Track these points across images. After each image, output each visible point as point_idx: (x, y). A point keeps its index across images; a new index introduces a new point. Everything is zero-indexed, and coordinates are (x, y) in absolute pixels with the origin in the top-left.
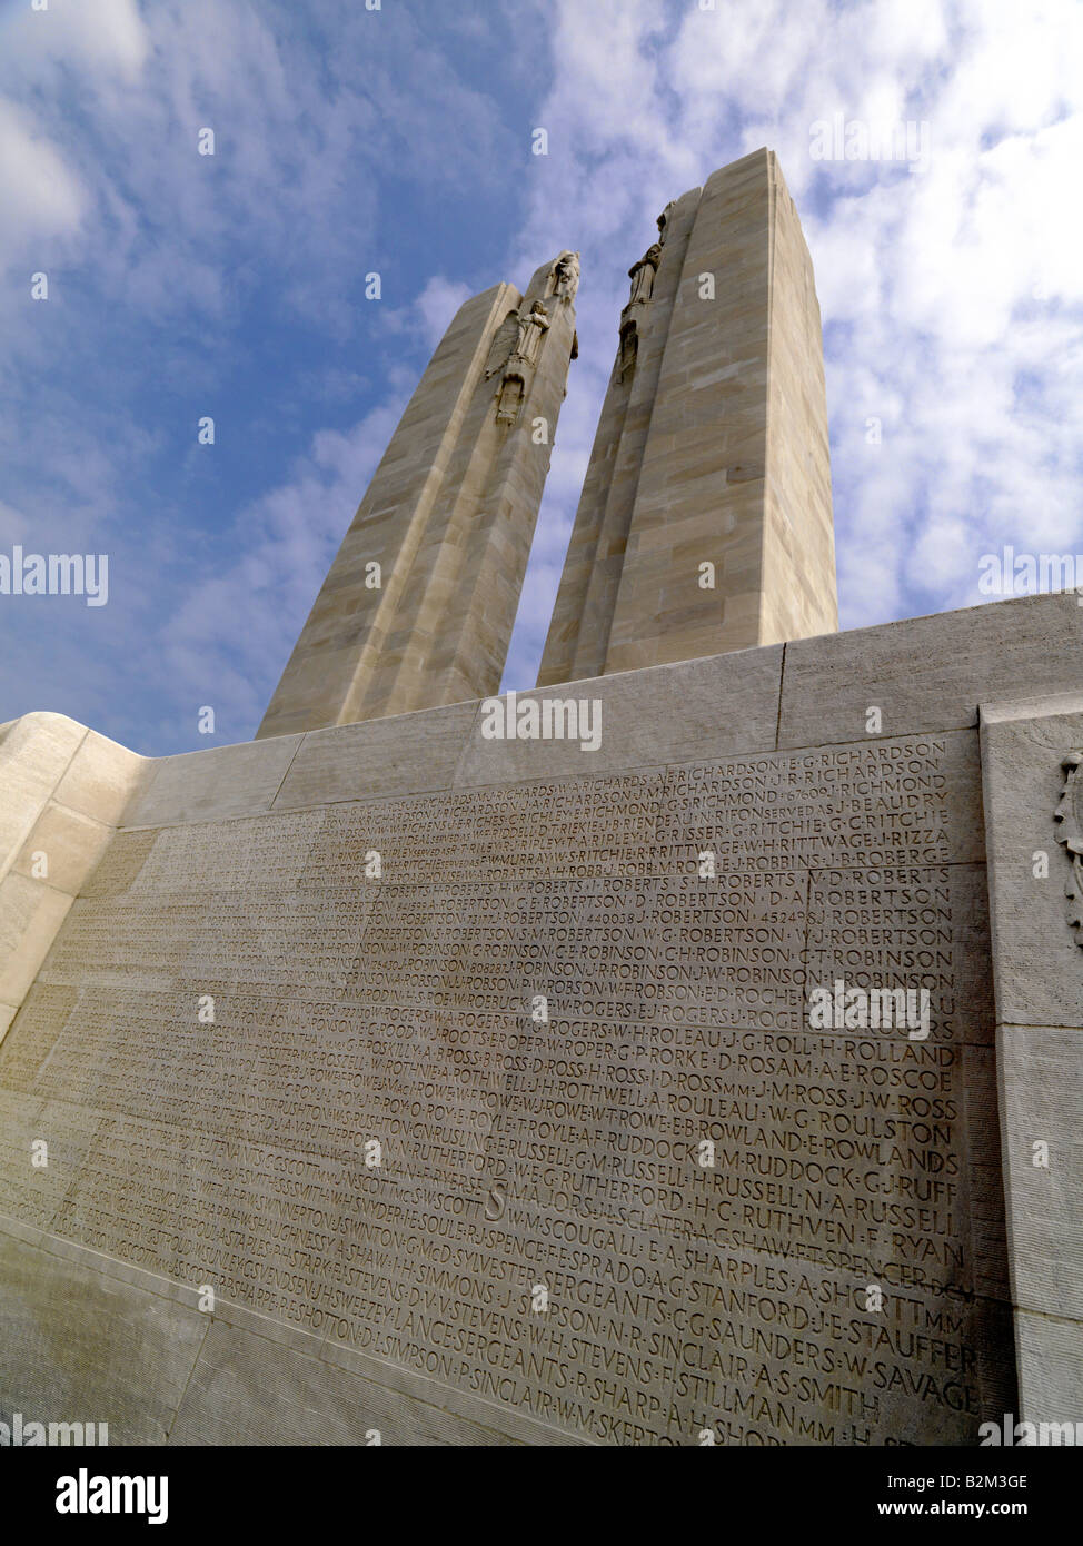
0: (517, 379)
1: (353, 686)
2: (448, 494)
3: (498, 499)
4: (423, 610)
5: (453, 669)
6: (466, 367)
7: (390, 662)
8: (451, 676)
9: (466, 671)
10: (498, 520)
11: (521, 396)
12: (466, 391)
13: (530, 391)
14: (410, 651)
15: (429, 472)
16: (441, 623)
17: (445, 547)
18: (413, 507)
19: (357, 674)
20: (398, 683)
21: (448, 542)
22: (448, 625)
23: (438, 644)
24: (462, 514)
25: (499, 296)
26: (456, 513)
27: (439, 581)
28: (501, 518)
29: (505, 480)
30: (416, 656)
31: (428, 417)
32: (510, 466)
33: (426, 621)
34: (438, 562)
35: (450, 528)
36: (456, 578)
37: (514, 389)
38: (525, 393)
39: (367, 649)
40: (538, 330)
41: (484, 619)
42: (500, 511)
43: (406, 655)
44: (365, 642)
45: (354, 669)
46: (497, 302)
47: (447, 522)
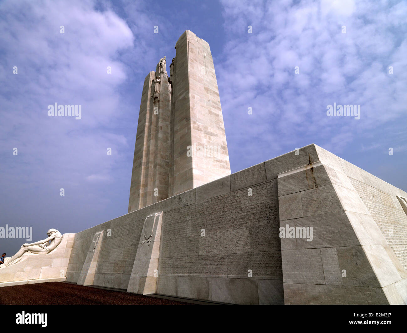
0: (157, 97)
1: (142, 175)
2: (150, 128)
3: (159, 127)
4: (150, 156)
5: (157, 167)
6: (147, 96)
7: (147, 168)
8: (157, 168)
9: (160, 166)
10: (159, 131)
11: (158, 101)
12: (148, 103)
13: (160, 99)
14: (150, 165)
15: (145, 125)
16: (154, 157)
17: (151, 141)
18: (144, 134)
19: (142, 172)
20: (149, 172)
21: (152, 139)
22: (155, 158)
23: (154, 162)
24: (153, 132)
25: (150, 76)
26: (152, 132)
27: (152, 148)
28: (160, 130)
29: (159, 122)
30: (151, 165)
31: (143, 111)
32: (159, 118)
33: (151, 158)
34: (151, 144)
35: (152, 136)
36: (155, 147)
37: (157, 100)
38: (159, 100)
39: (143, 167)
40: (158, 83)
41: (162, 153)
42: (159, 129)
43: (149, 166)
44: (142, 166)
45: (141, 172)
46: (150, 78)
47: (151, 135)
